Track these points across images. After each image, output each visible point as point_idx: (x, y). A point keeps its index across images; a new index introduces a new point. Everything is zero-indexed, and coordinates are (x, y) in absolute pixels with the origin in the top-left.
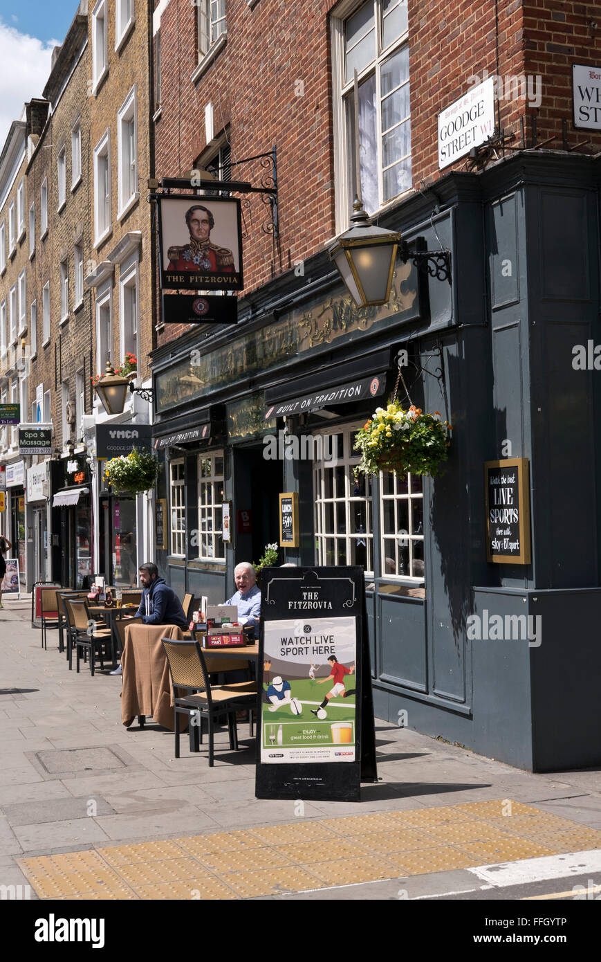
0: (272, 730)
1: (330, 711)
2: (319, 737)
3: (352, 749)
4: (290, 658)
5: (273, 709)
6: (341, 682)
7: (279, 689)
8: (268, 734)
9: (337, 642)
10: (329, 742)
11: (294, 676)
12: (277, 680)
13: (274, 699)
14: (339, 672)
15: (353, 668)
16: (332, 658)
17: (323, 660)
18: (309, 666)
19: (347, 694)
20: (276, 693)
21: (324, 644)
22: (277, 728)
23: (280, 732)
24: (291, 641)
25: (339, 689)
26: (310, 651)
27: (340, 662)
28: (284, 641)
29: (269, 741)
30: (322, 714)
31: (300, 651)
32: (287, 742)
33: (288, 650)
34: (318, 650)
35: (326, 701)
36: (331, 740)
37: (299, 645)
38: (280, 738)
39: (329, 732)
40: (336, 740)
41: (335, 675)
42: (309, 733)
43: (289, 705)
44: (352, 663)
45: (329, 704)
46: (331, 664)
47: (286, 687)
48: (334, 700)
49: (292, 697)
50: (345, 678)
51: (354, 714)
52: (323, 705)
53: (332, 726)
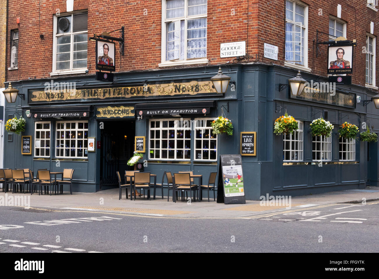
0: (227, 189)
1: (238, 185)
2: (237, 191)
3: (244, 193)
4: (229, 174)
5: (226, 185)
6: (240, 179)
7: (227, 181)
8: (226, 191)
9: (238, 171)
10: (239, 192)
11: (230, 178)
12: (227, 179)
13: (226, 183)
14: (239, 177)
15: (242, 176)
16: (238, 174)
17: (236, 174)
18: (233, 176)
19: (241, 182)
20: (227, 182)
21: (235, 171)
22: (228, 189)
23: (229, 190)
24: (229, 171)
25: (239, 180)
26: (233, 173)
27: (239, 175)
28: (227, 170)
29: (226, 192)
30: (237, 186)
31: (231, 173)
32: (230, 192)
33: (228, 172)
34: (234, 172)
35: (237, 183)
36: (239, 191)
37: (230, 171)
38: (229, 191)
39: (238, 190)
40: (240, 191)
41: (239, 178)
42: (234, 190)
43: (230, 184)
44: (242, 175)
45: (238, 184)
46: (237, 175)
47: (229, 180)
48: (239, 183)
49: (230, 182)
50: (241, 178)
51: (243, 186)
52: (237, 184)
53: (239, 188)
